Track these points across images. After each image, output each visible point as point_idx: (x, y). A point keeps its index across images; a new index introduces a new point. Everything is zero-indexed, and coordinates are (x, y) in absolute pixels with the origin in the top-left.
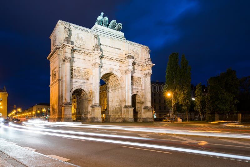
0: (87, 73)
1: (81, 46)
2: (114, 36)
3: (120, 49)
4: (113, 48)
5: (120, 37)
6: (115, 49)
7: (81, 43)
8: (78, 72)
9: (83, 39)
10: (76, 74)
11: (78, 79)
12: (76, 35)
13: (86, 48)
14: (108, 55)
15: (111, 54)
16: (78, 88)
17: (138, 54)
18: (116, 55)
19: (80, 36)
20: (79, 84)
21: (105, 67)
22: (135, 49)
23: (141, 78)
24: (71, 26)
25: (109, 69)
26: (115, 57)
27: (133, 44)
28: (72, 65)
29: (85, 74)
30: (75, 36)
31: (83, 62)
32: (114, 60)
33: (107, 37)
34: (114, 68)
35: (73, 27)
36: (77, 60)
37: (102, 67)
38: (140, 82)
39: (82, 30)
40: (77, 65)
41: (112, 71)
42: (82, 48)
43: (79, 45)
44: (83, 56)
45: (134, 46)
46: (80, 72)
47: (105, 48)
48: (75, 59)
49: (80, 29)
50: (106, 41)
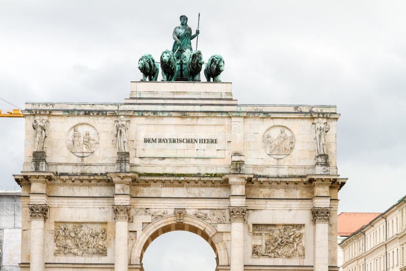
0: (101, 235)
1: (85, 159)
2: (191, 102)
3: (214, 141)
4: (188, 141)
5: (215, 102)
6: (197, 145)
7: (85, 150)
8: (73, 235)
10: (69, 242)
11: (75, 254)
12: (73, 131)
13: (100, 162)
14: (169, 171)
15: (183, 163)
18: (199, 162)
19: (82, 130)
21: (157, 210)
22: (274, 126)
23: (301, 226)
24: (54, 113)
25: (171, 212)
26: (194, 171)
27: (264, 113)
28: (58, 220)
29: (96, 237)
30: (67, 135)
31: (89, 204)
32: (188, 183)
33: (166, 114)
34: (192, 207)
35: (61, 113)
36: (70, 201)
37: (147, 210)
38: (297, 240)
39: (87, 113)
40: (72, 217)
41: (181, 218)
42: (87, 165)
43: (79, 157)
44: (89, 186)
45: (272, 118)
46: (80, 235)
47: (161, 150)
48: (65, 201)
49: (82, 113)
50: (166, 125)
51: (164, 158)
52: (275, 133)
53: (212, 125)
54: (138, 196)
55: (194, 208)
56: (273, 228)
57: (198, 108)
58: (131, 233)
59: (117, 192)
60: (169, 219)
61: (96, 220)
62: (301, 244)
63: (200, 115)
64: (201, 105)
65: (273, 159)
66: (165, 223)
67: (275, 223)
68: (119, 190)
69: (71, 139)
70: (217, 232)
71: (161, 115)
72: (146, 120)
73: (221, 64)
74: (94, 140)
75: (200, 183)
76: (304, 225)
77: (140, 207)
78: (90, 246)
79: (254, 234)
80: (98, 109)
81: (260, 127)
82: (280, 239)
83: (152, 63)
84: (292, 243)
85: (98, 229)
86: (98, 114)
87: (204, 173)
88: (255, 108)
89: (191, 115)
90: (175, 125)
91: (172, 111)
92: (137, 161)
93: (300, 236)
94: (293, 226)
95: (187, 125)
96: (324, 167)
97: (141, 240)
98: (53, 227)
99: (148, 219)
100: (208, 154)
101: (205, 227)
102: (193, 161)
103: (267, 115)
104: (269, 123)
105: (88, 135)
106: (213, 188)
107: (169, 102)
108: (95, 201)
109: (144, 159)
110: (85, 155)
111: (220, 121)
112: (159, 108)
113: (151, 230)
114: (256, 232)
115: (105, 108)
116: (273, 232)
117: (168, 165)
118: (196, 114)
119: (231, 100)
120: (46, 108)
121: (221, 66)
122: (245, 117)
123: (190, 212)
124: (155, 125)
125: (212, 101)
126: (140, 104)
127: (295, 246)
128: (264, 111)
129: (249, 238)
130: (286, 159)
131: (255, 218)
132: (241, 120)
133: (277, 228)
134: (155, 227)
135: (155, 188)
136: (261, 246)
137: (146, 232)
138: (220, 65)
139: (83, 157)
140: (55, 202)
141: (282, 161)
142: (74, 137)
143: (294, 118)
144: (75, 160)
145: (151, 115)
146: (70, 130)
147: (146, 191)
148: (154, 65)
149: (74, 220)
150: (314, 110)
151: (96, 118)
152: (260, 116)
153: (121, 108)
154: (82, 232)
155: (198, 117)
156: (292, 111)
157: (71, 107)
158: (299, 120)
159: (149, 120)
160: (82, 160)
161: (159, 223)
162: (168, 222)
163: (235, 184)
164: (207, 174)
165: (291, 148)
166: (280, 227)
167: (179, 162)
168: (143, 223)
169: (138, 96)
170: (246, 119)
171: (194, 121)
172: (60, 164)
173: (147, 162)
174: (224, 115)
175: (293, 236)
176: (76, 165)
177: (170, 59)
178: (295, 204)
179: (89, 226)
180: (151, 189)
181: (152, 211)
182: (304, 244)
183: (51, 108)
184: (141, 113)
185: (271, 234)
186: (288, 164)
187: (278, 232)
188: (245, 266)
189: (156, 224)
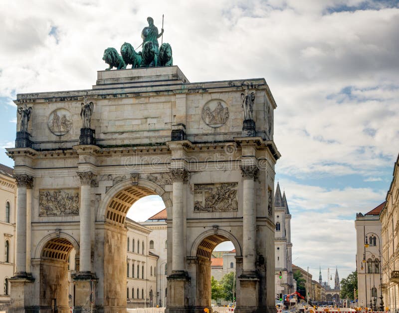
0: (75, 199)
1: (62, 137)
2: (144, 84)
5: (163, 83)
6: (149, 120)
7: (62, 129)
8: (53, 199)
9: (66, 120)
10: (51, 205)
11: (55, 215)
12: (53, 115)
13: (73, 139)
14: (126, 142)
15: (138, 135)
16: (54, 236)
17: (225, 111)
18: (151, 134)
19: (60, 114)
20: (55, 228)
21: (118, 176)
22: (212, 100)
23: (235, 184)
24: (38, 101)
25: (128, 177)
26: (147, 141)
27: (203, 89)
28: (41, 187)
29: (71, 201)
30: (49, 118)
31: (64, 174)
32: (141, 151)
33: (124, 96)
34: (144, 171)
35: (43, 101)
36: (50, 172)
37: (109, 176)
38: (232, 196)
39: (63, 99)
40: (52, 185)
41: (136, 181)
42: (63, 142)
43: (58, 135)
44: (65, 159)
45: (210, 93)
46: (59, 199)
47: (120, 126)
48: (47, 171)
49: (59, 99)
50: (124, 105)
51: (123, 133)
52: (213, 106)
53: (161, 102)
54: (103, 164)
55: (146, 172)
56: (211, 187)
57: (150, 89)
58: (98, 196)
59: (80, 161)
60: (127, 183)
61: (70, 186)
62: (235, 199)
63: (151, 94)
64: (152, 86)
65: (211, 128)
66: (124, 186)
67: (212, 182)
68: (82, 160)
69: (52, 122)
70: (165, 192)
71: (120, 97)
72: (109, 102)
73: (168, 50)
74: (69, 121)
75: (151, 151)
76: (237, 183)
77: (104, 174)
78: (67, 207)
79: (196, 193)
80: (72, 95)
81: (200, 101)
82: (217, 196)
83: (114, 55)
84: (227, 199)
85: (73, 193)
86: (71, 100)
87: (155, 143)
88: (196, 85)
89: (144, 95)
90: (131, 104)
91: (129, 93)
92: (102, 136)
93: (234, 192)
94: (229, 184)
95: (141, 104)
96: (249, 131)
97: (105, 201)
98: (37, 194)
99: (110, 183)
100: (158, 127)
101: (155, 188)
102: (146, 134)
103: (205, 90)
104: (207, 97)
105: (65, 117)
106: (161, 156)
107: (127, 85)
108: (69, 171)
109: (108, 134)
110: (63, 133)
111: (167, 98)
112: (119, 91)
113: (113, 192)
114: (198, 191)
115: (76, 94)
116: (212, 190)
117: (126, 138)
118: (147, 94)
119: (177, 80)
120: (32, 97)
121: (168, 52)
122: (187, 94)
123: (144, 176)
124: (115, 105)
125: (161, 82)
126: (104, 89)
127: (230, 201)
128: (203, 87)
129: (192, 196)
130: (222, 128)
131: (196, 179)
132: (184, 96)
133: (215, 186)
134: (116, 190)
135: (115, 158)
136: (201, 202)
137: (109, 194)
139: (61, 135)
140: (39, 173)
141: (218, 129)
142: (54, 119)
143: (229, 92)
144: (54, 138)
145: (112, 97)
146: (51, 114)
147: (109, 161)
148: (116, 57)
149: (53, 187)
150: (245, 83)
151: (70, 103)
152: (200, 92)
153: (90, 93)
154: (60, 197)
155: (149, 97)
156: (227, 86)
157: (51, 96)
158: (233, 93)
159: (111, 102)
160: (60, 138)
161: (119, 186)
162: (126, 185)
163: (174, 149)
164: (157, 143)
165: (227, 118)
166: (218, 186)
167: (135, 135)
168: (106, 187)
169: (103, 83)
170: (188, 96)
171: (146, 100)
172: (43, 142)
173: (110, 136)
174: (170, 93)
175: (228, 194)
176: (56, 142)
177: (127, 49)
178: (229, 165)
179: (66, 191)
180: (113, 158)
181: (114, 177)
182: (237, 199)
183: (36, 97)
184: (104, 97)
185: (210, 192)
186: (223, 131)
187: (216, 190)
188: (187, 219)
189: (117, 188)
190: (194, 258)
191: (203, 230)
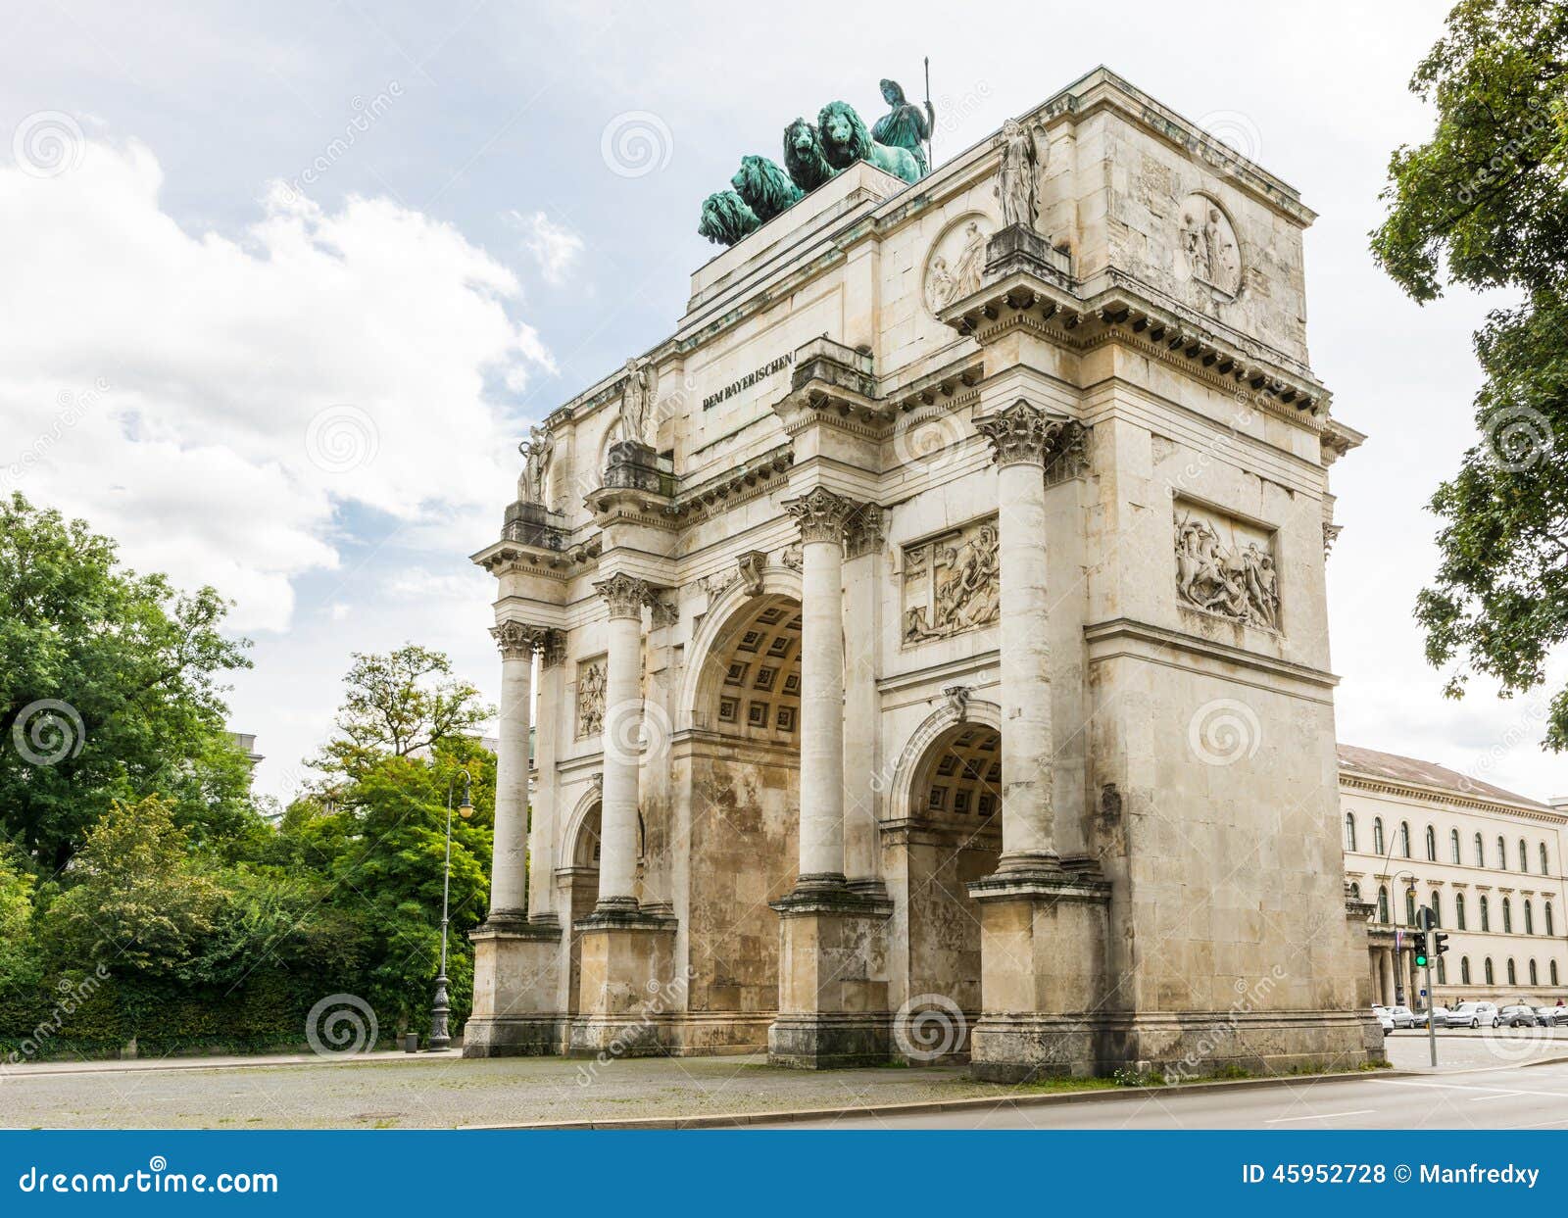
2: (782, 261)
4: (776, 367)
22: (949, 226)
24: (577, 414)
27: (918, 199)
28: (581, 656)
33: (733, 317)
34: (779, 544)
35: (585, 409)
37: (703, 583)
41: (757, 579)
47: (730, 415)
49: (611, 392)
50: (737, 346)
51: (735, 434)
53: (817, 299)
54: (691, 550)
55: (782, 543)
56: (952, 543)
60: (738, 593)
63: (791, 283)
64: (800, 257)
66: (732, 605)
67: (950, 525)
71: (726, 325)
72: (707, 352)
79: (907, 576)
81: (915, 244)
82: (968, 573)
84: (996, 577)
88: (904, 196)
89: (775, 293)
90: (753, 337)
91: (743, 305)
92: (693, 464)
95: (775, 325)
97: (694, 663)
98: (574, 676)
99: (703, 604)
103: (924, 201)
109: (705, 452)
111: (830, 279)
112: (725, 310)
113: (711, 631)
114: (913, 569)
116: (956, 556)
117: (739, 449)
118: (783, 288)
119: (859, 205)
121: (833, 128)
122: (874, 240)
123: (776, 558)
124: (719, 356)
125: (820, 234)
126: (697, 321)
129: (895, 594)
131: (906, 526)
132: (869, 248)
133: (965, 539)
134: (716, 623)
135: (717, 520)
136: (925, 609)
137: (702, 639)
138: (830, 124)
140: (575, 616)
145: (710, 335)
146: (605, 440)
147: (703, 534)
152: (909, 214)
155: (790, 294)
156: (983, 154)
157: (603, 388)
159: (710, 351)
161: (722, 609)
162: (737, 600)
166: (973, 533)
168: (695, 618)
170: (880, 243)
171: (786, 308)
173: (708, 455)
174: (836, 255)
177: (747, 175)
180: (711, 523)
181: (712, 581)
184: (694, 342)
185: (949, 564)
187: (966, 550)
188: (878, 681)
189: (716, 616)
190: (900, 824)
191: (926, 711)
